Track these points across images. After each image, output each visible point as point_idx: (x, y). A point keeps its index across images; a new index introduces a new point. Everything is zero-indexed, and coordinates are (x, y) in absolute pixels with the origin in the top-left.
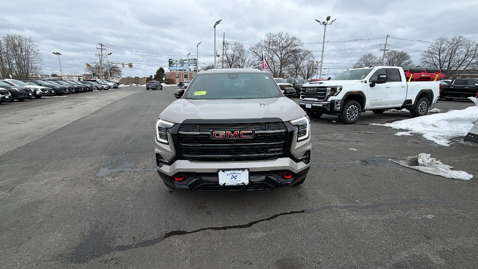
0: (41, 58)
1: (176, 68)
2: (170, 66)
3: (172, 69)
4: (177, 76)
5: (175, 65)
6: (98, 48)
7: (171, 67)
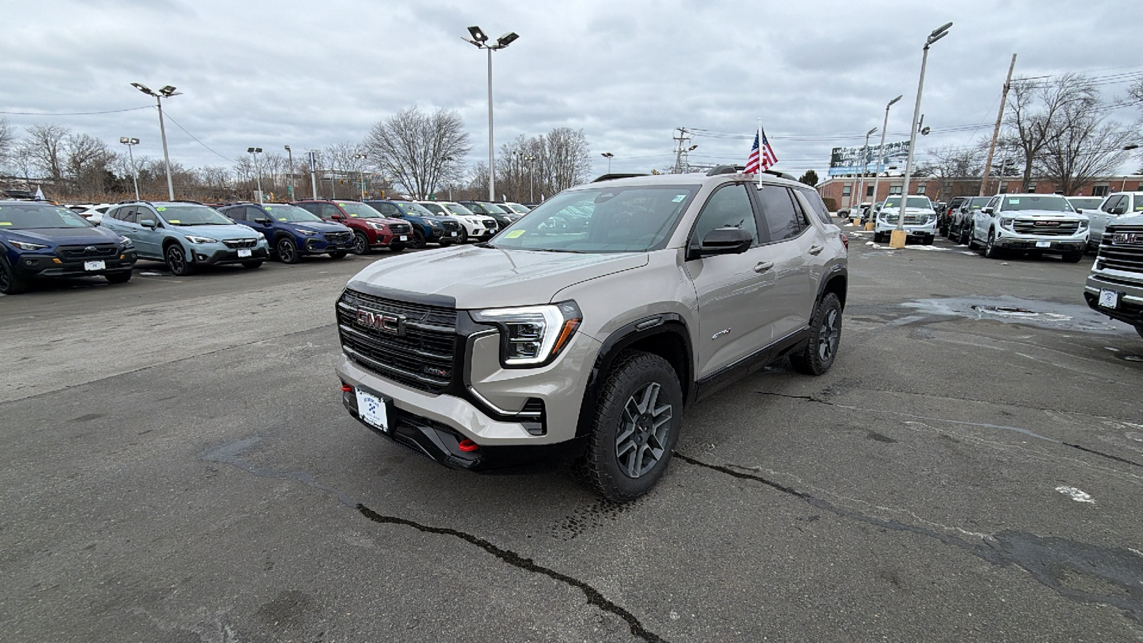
0: (590, 163)
1: (848, 171)
2: (833, 165)
3: (837, 174)
4: (846, 191)
5: (846, 163)
6: (675, 139)
7: (834, 169)
